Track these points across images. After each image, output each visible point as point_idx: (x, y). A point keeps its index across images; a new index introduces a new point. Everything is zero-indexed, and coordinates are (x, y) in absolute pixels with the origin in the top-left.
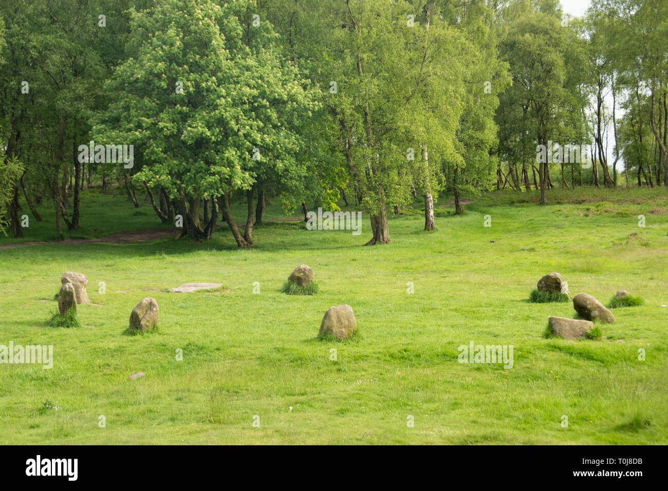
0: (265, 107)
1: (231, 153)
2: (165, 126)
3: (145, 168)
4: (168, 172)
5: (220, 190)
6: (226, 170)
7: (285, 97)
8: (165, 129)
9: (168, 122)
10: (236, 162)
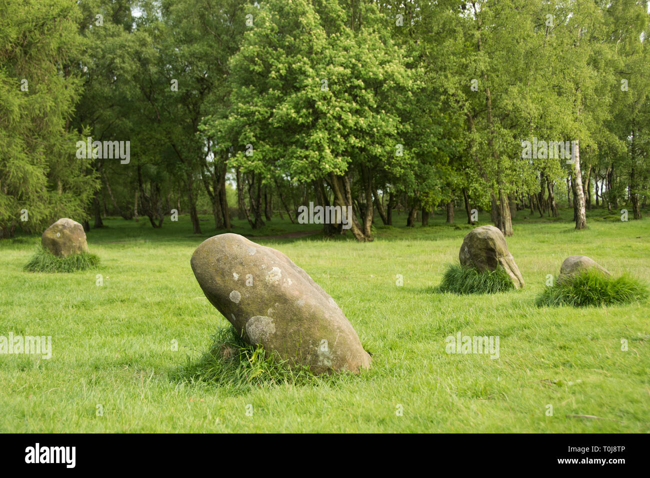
0: (359, 87)
1: (320, 135)
2: (257, 111)
3: (239, 154)
4: (262, 157)
5: (311, 175)
6: (315, 155)
7: (381, 77)
8: (257, 113)
9: (262, 107)
10: (326, 146)
